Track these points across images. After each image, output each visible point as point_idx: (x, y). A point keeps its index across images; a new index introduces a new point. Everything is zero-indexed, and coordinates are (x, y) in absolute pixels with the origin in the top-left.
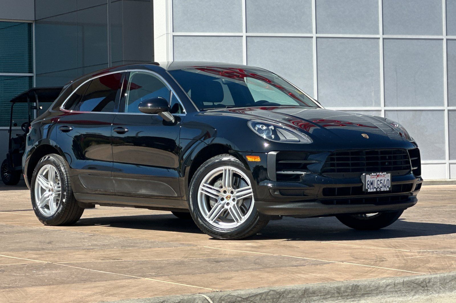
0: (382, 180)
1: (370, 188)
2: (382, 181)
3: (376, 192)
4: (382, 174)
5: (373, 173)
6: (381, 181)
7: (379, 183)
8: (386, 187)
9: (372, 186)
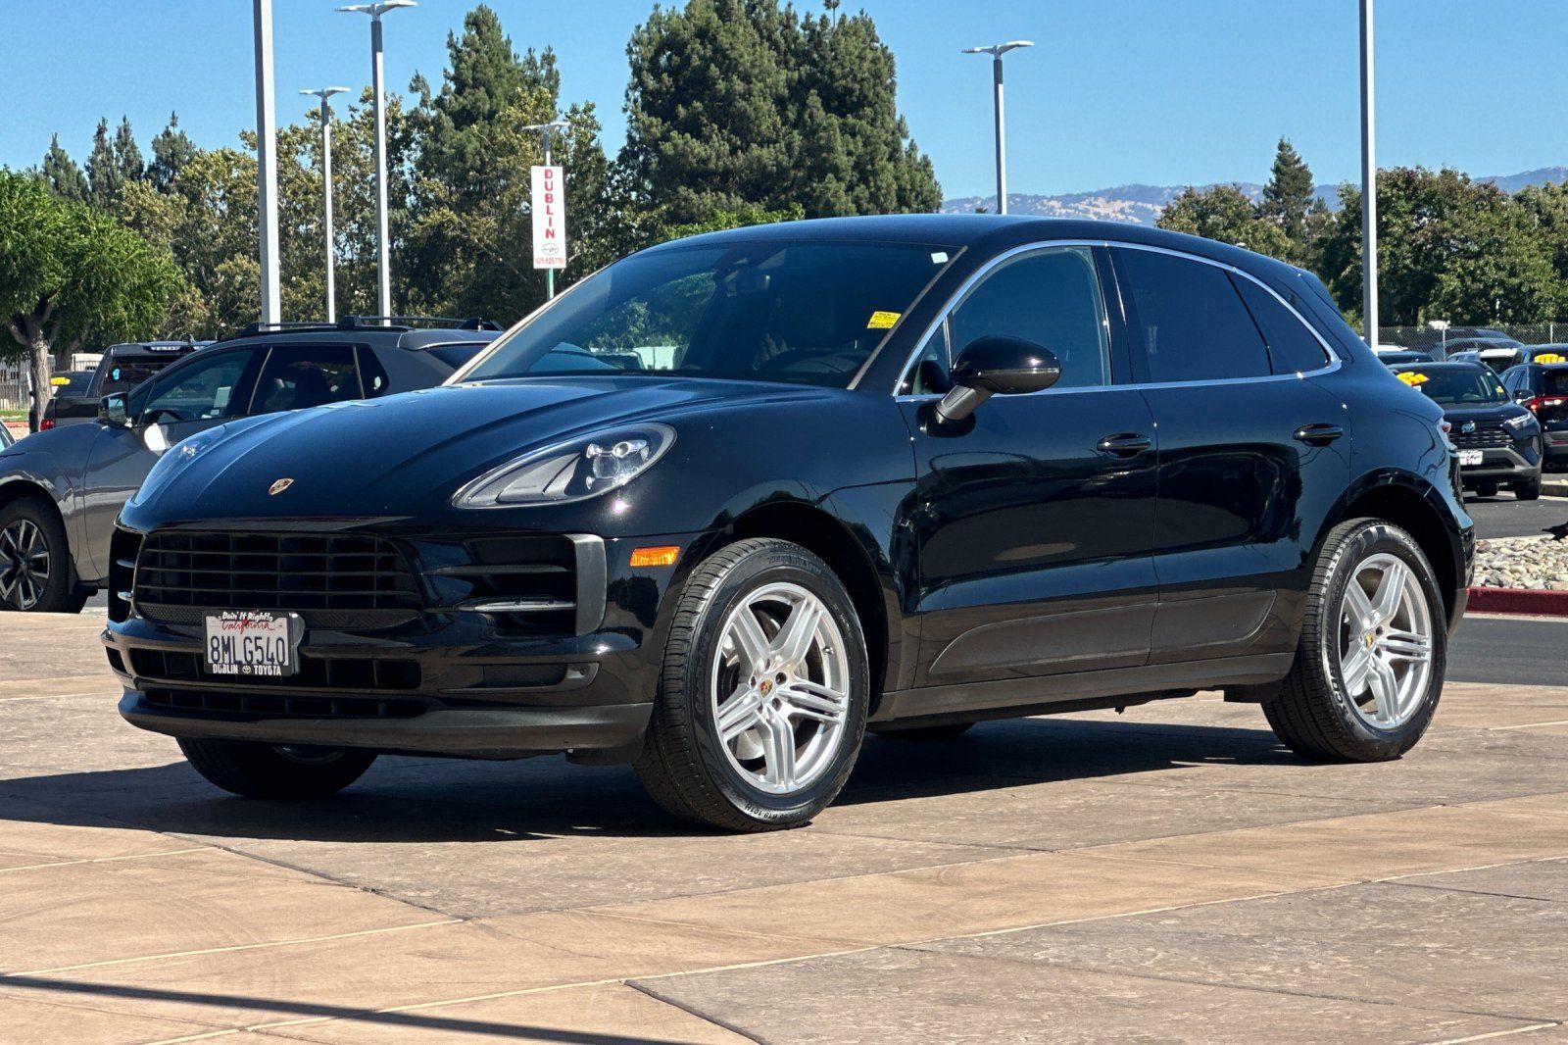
0: (260, 638)
1: (221, 661)
2: (262, 643)
3: (241, 678)
4: (257, 618)
5: (225, 613)
6: (259, 643)
7: (251, 647)
8: (276, 662)
9: (227, 656)
